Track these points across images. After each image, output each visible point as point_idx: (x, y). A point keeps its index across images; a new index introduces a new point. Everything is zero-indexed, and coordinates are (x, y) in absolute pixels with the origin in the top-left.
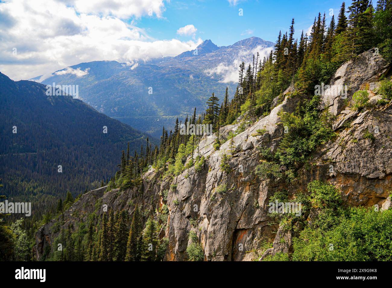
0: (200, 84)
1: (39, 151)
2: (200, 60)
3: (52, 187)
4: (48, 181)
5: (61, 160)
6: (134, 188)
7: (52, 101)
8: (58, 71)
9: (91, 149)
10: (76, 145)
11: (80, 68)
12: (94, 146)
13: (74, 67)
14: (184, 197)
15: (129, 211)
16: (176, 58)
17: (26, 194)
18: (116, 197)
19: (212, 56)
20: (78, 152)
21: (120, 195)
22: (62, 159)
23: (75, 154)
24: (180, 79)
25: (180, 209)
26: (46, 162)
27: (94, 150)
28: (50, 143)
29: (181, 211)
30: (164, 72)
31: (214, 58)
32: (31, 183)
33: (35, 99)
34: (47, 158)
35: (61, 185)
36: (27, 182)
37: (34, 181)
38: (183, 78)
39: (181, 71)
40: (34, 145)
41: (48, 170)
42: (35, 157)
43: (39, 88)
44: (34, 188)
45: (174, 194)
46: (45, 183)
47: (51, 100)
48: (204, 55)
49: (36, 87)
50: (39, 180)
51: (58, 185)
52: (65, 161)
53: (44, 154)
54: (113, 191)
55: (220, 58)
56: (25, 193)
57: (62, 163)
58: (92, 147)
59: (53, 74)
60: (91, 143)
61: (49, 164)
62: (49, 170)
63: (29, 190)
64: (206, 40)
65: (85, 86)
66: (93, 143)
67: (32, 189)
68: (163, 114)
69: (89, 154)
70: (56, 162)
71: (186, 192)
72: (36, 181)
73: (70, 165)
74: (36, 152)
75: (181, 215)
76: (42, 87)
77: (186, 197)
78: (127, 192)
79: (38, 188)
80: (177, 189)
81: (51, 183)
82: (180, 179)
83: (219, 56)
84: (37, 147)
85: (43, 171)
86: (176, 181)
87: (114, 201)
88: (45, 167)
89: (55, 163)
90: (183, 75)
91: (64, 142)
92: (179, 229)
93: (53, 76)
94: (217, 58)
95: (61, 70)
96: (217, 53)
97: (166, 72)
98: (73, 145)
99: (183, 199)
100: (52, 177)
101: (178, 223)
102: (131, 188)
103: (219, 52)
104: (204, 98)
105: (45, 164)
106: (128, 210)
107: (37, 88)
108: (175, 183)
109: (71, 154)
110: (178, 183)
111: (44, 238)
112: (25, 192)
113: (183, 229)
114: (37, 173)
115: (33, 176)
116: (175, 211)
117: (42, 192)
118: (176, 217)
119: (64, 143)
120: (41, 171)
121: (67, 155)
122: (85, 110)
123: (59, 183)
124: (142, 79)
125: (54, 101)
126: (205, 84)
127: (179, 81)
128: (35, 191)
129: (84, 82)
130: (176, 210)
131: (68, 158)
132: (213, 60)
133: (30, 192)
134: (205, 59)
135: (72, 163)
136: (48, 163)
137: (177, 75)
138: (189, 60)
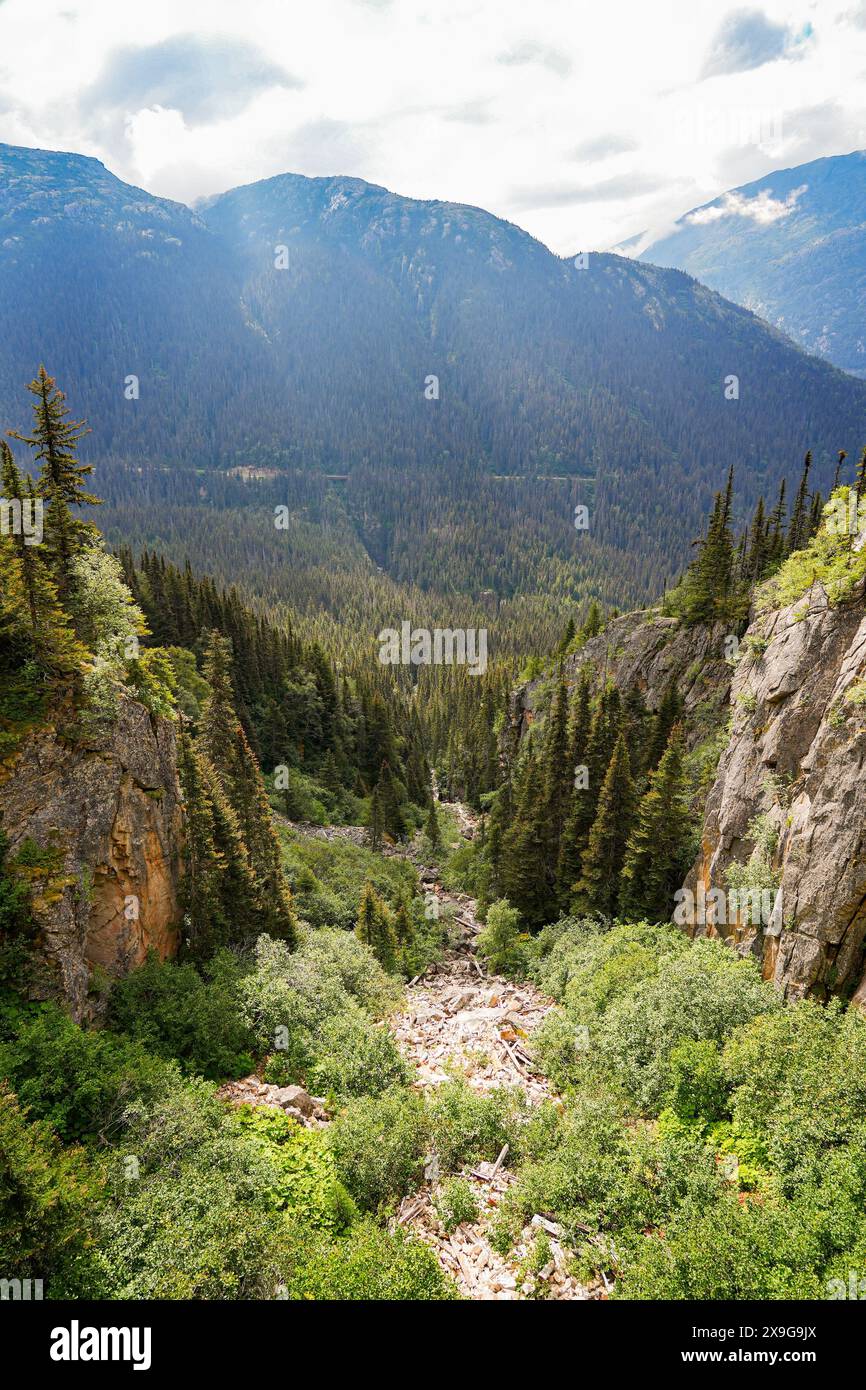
1: (601, 475)
3: (623, 584)
4: (616, 565)
5: (658, 508)
6: (716, 628)
7: (657, 316)
8: (696, 210)
9: (758, 479)
10: (710, 465)
11: (769, 191)
12: (768, 472)
13: (750, 191)
14: (772, 690)
15: (688, 699)
17: (555, 594)
18: (660, 645)
20: (712, 484)
21: (674, 639)
22: (662, 505)
23: (702, 492)
25: (754, 728)
26: (618, 508)
27: (767, 485)
28: (635, 451)
29: (757, 738)
32: (572, 565)
33: (610, 312)
34: (622, 496)
35: (647, 583)
36: (561, 559)
37: (580, 560)
40: (591, 454)
41: (620, 532)
42: (591, 491)
43: (625, 273)
44: (577, 579)
45: (753, 671)
46: (606, 569)
47: (653, 312)
49: (616, 272)
50: (591, 558)
51: (639, 580)
52: (670, 512)
53: (615, 484)
54: (656, 623)
56: (552, 590)
57: (660, 515)
58: (760, 475)
59: (677, 223)
60: (759, 460)
61: (625, 515)
62: (624, 533)
63: (563, 582)
65: (776, 258)
66: (768, 460)
67: (570, 581)
69: (746, 497)
70: (644, 511)
71: (782, 674)
72: (584, 560)
73: (684, 525)
74: (593, 475)
75: (754, 750)
76: (634, 271)
77: (777, 693)
78: (695, 633)
79: (587, 581)
80: (765, 656)
81: (622, 571)
82: (782, 622)
84: (598, 461)
85: (606, 532)
86: (770, 628)
87: (654, 657)
88: (612, 523)
89: (641, 515)
91: (674, 449)
92: (736, 796)
93: (679, 228)
95: (706, 207)
98: (703, 464)
99: (770, 696)
100: (627, 555)
101: (738, 774)
102: (706, 624)
105: (614, 513)
106: (687, 693)
107: (619, 275)
108: (767, 634)
109: (690, 491)
110: (776, 634)
111: (523, 717)
112: (554, 586)
113: (747, 800)
114: (589, 538)
115: (577, 546)
116: (740, 731)
117: (594, 593)
118: (738, 753)
119: (675, 455)
120: (602, 532)
121: (677, 493)
122: (756, 347)
123: (645, 574)
125: (662, 316)
128: (579, 588)
129: (775, 244)
130: (743, 729)
131: (681, 500)
133: (567, 588)
135: (688, 519)
136: (621, 512)
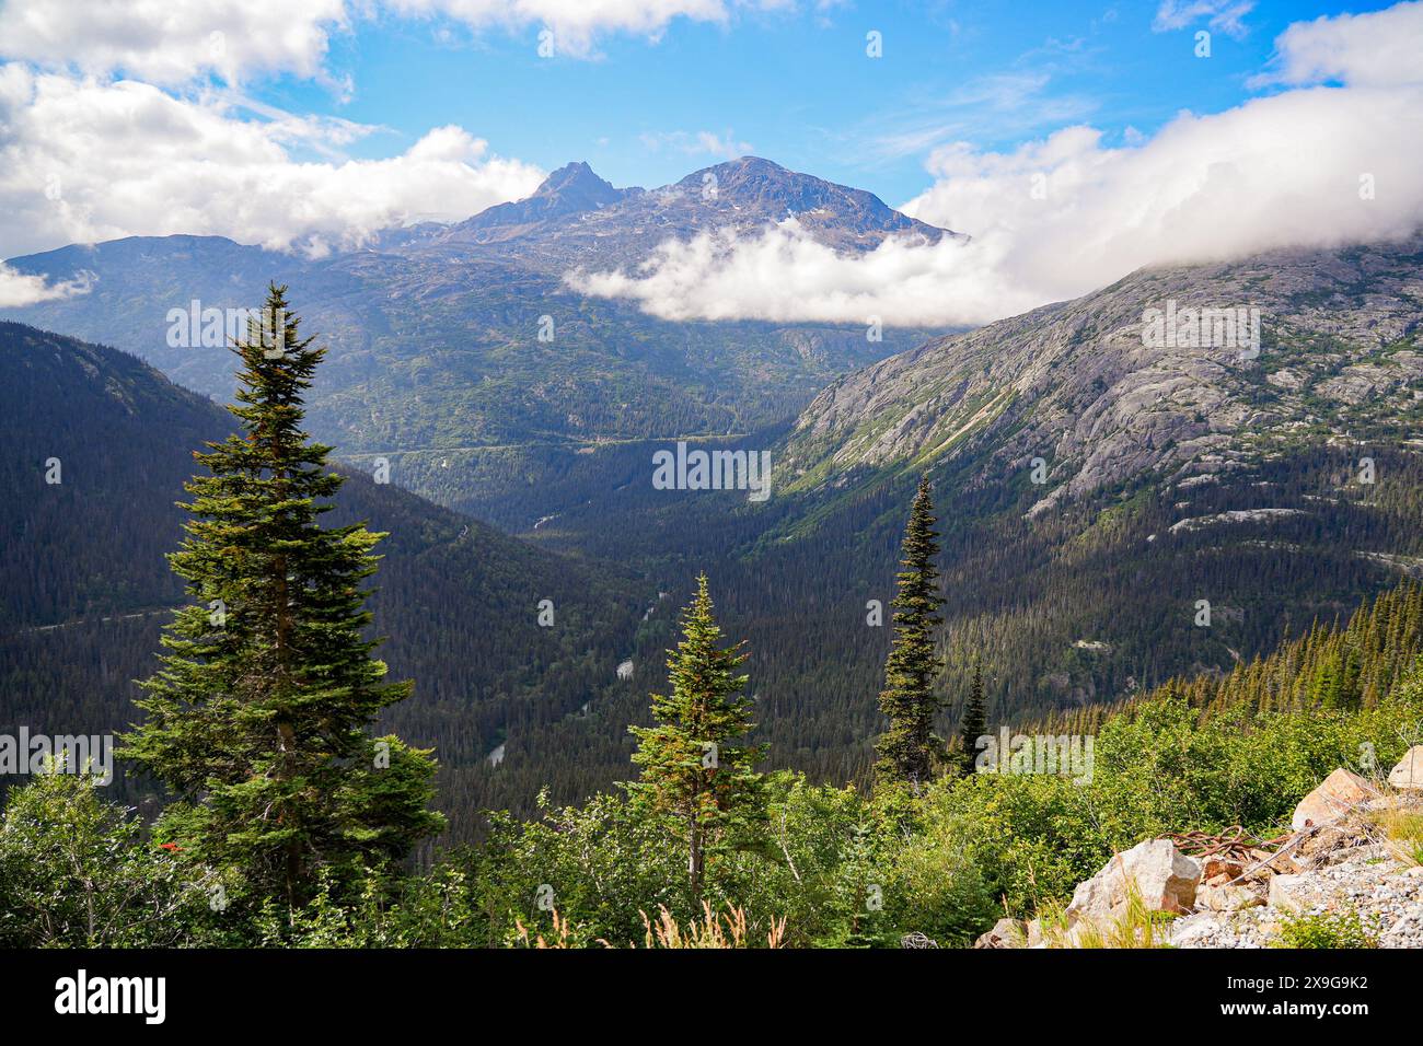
0: (585, 324)
2: (562, 238)
16: (462, 226)
19: (608, 224)
24: (508, 307)
30: (443, 280)
31: (614, 232)
38: (519, 305)
39: (508, 277)
48: (574, 220)
55: (639, 231)
64: (572, 165)
68: (460, 440)
83: (633, 224)
90: (520, 291)
94: (627, 230)
96: (621, 212)
97: (449, 283)
103: (631, 210)
104: (610, 376)
124: (359, 310)
126: (604, 327)
127: (505, 317)
132: (612, 238)
134: (580, 233)
137: (493, 294)
138: (521, 237)
